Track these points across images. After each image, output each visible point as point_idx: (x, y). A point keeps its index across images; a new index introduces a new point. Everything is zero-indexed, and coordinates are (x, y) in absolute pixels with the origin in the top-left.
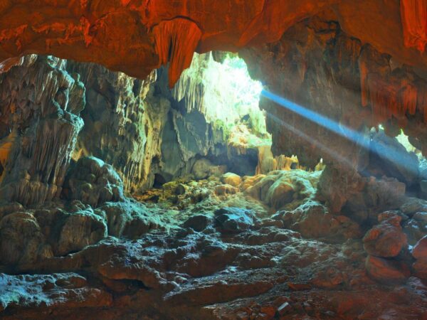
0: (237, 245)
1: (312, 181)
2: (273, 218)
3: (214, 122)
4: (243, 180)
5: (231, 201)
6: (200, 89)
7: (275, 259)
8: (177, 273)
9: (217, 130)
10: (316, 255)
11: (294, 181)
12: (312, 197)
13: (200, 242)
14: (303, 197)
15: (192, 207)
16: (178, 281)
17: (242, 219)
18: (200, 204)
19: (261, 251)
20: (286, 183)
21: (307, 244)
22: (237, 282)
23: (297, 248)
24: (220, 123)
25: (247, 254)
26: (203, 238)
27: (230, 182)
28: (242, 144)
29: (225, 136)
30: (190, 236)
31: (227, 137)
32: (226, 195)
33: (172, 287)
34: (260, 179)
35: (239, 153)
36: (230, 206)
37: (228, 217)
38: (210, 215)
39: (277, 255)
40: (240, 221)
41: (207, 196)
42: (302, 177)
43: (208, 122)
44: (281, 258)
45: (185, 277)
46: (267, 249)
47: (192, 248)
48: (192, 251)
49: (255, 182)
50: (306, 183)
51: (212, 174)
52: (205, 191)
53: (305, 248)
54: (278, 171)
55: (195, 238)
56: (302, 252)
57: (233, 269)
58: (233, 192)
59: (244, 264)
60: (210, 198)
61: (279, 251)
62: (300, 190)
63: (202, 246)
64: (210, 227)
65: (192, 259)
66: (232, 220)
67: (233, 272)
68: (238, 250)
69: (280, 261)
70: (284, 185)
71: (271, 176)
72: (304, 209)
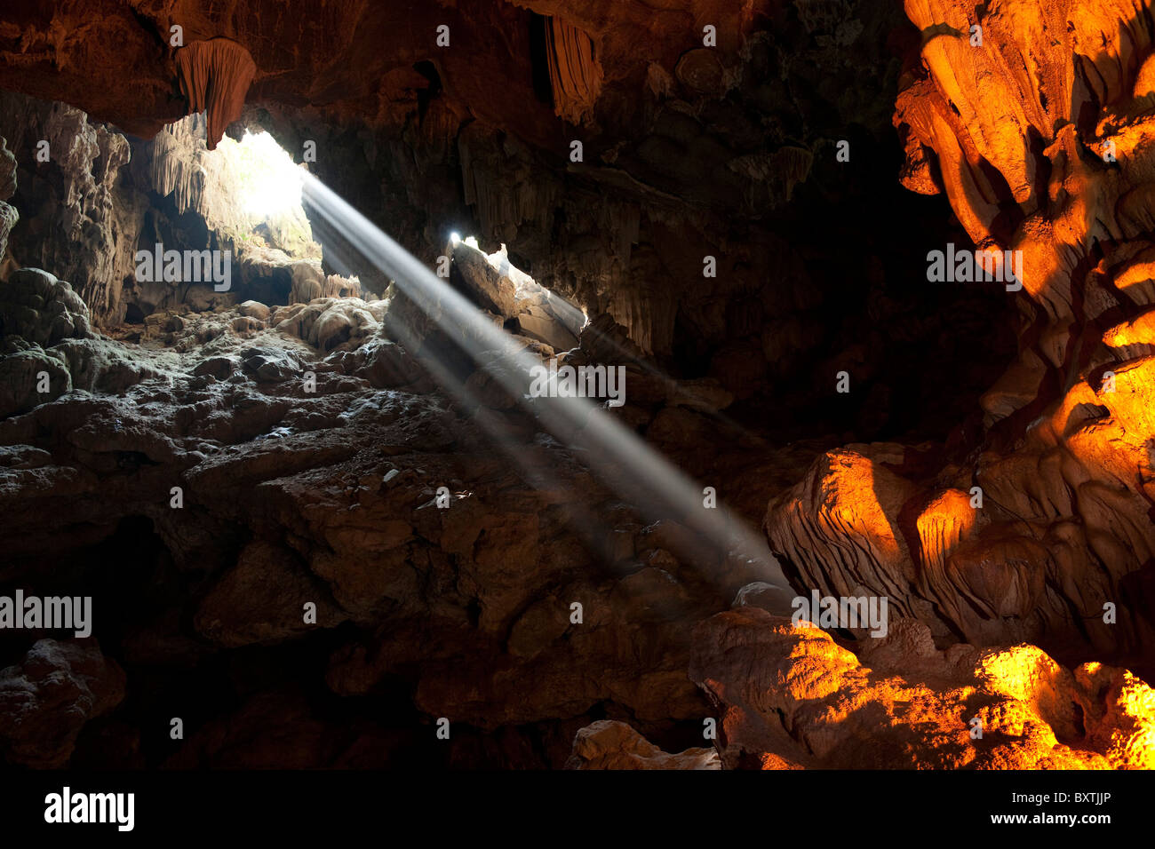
0: (284, 398)
1: (374, 313)
2: (329, 362)
3: (221, 229)
4: (272, 311)
5: (259, 339)
6: (198, 181)
7: (344, 415)
8: (200, 439)
9: (225, 241)
10: (401, 409)
11: (349, 313)
12: (378, 333)
13: (229, 395)
14: (364, 335)
15: (199, 349)
16: (204, 450)
17: (285, 362)
18: (214, 343)
19: (321, 405)
20: (340, 315)
21: (386, 395)
22: (305, 446)
23: (372, 401)
24: (228, 231)
25: (301, 410)
26: (233, 389)
27: (254, 313)
28: (266, 261)
29: (237, 250)
30: (211, 387)
31: (241, 252)
32: (250, 331)
33: (198, 460)
34: (299, 309)
35: (261, 273)
36: (258, 346)
37: (264, 360)
38: (233, 358)
39: (346, 410)
40: (283, 365)
41: (221, 332)
42: (359, 307)
43: (210, 228)
44: (351, 414)
45: (214, 444)
46: (330, 403)
47: (218, 402)
48: (219, 407)
49: (292, 313)
50: (367, 316)
51: (218, 304)
52: (216, 326)
53: (384, 400)
54: (323, 299)
55: (219, 390)
56: (381, 405)
57: (284, 430)
58: (260, 328)
59: (301, 424)
60: (226, 335)
61: (346, 405)
62: (359, 325)
63: (231, 400)
64: (240, 374)
65: (221, 419)
66: (272, 364)
67: (284, 435)
68: (287, 406)
69: (351, 418)
70: (336, 317)
71: (315, 305)
72: (370, 349)
